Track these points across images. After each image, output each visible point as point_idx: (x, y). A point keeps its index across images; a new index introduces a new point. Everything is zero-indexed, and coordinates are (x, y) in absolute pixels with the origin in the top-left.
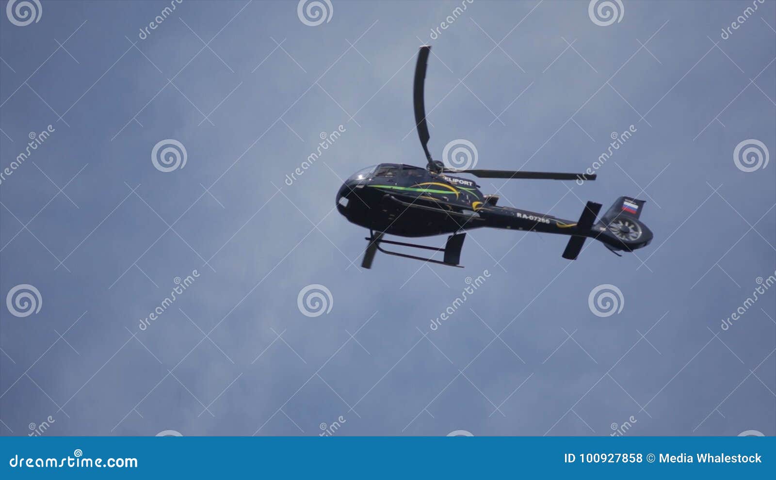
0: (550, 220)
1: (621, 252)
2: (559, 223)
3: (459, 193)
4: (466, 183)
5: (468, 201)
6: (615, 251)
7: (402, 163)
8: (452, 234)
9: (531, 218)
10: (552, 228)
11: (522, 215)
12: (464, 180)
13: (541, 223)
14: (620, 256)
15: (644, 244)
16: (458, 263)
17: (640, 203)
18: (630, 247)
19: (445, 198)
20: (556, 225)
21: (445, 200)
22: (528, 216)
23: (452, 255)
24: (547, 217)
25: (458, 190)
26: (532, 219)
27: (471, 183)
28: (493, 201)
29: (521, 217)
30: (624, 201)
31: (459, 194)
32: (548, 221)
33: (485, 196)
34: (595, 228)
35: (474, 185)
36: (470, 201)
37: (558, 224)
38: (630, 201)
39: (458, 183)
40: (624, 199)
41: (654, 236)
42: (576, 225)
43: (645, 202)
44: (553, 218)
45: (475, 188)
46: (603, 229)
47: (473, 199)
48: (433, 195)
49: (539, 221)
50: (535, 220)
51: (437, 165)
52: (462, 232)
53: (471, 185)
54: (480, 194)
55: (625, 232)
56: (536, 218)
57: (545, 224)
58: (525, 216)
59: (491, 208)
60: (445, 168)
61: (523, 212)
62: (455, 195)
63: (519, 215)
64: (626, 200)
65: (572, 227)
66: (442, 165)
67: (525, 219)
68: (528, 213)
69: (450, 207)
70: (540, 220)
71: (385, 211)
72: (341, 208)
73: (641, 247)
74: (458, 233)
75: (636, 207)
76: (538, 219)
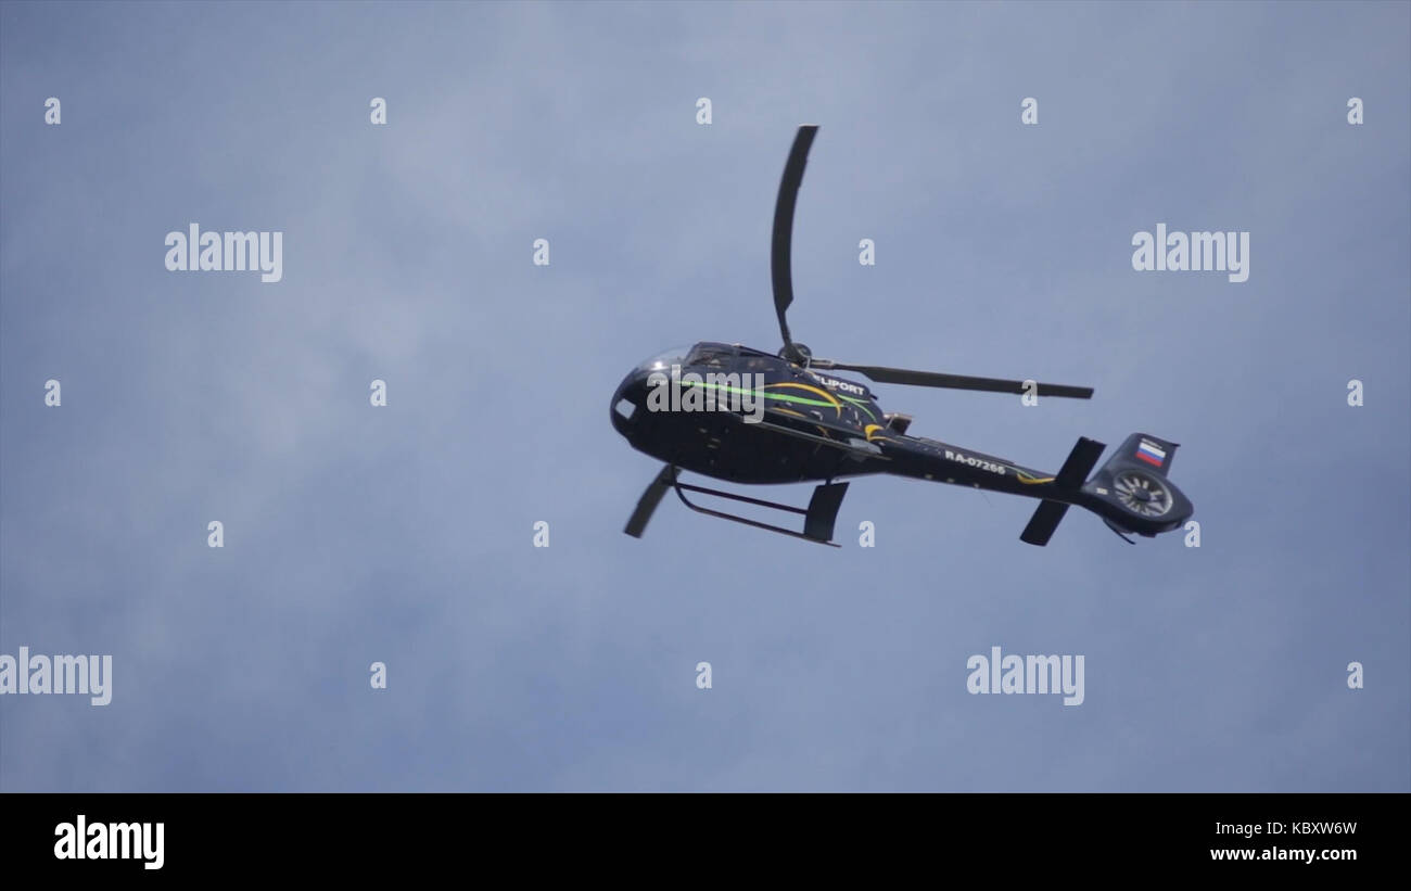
0: (1006, 469)
1: (1134, 536)
2: (1022, 475)
3: (842, 406)
4: (852, 388)
5: (858, 423)
6: (1126, 535)
7: (737, 344)
8: (823, 483)
9: (971, 461)
10: (1008, 483)
11: (955, 456)
12: (850, 383)
13: (989, 473)
14: (1133, 543)
15: (1175, 524)
16: (831, 539)
17: (1169, 448)
18: (1150, 528)
19: (817, 413)
20: (1016, 478)
21: (817, 417)
22: (965, 457)
23: (820, 521)
24: (998, 462)
25: (841, 401)
26: (973, 464)
27: (861, 390)
28: (900, 425)
29: (952, 458)
30: (1140, 441)
31: (842, 408)
32: (1001, 470)
33: (886, 416)
34: (1087, 489)
35: (867, 394)
36: (860, 424)
37: (1019, 476)
38: (1151, 443)
39: (837, 387)
40: (1139, 438)
41: (1195, 508)
42: (1052, 479)
43: (1177, 445)
44: (1011, 464)
45: (868, 399)
46: (1102, 491)
47: (867, 421)
48: (795, 407)
49: (985, 468)
50: (978, 465)
51: (800, 351)
52: (842, 480)
53: (861, 393)
54: (877, 412)
55: (1142, 499)
56: (980, 462)
57: (997, 473)
58: (960, 458)
59: (898, 440)
60: (813, 358)
61: (957, 450)
62: (834, 408)
63: (949, 455)
64: (1144, 440)
65: (1046, 483)
66: (809, 352)
67: (959, 462)
68: (967, 453)
69: (825, 432)
70: (987, 466)
71: (703, 431)
72: (619, 422)
73: (1171, 530)
74: (834, 482)
75: (1162, 454)
76: (983, 465)
